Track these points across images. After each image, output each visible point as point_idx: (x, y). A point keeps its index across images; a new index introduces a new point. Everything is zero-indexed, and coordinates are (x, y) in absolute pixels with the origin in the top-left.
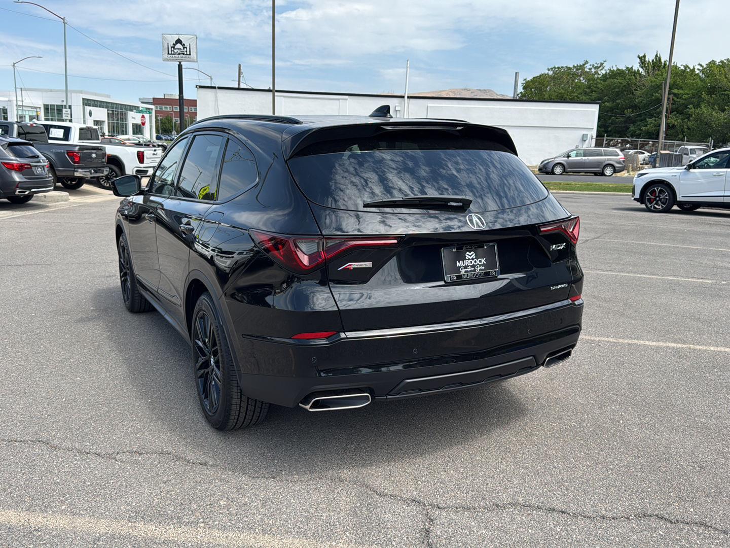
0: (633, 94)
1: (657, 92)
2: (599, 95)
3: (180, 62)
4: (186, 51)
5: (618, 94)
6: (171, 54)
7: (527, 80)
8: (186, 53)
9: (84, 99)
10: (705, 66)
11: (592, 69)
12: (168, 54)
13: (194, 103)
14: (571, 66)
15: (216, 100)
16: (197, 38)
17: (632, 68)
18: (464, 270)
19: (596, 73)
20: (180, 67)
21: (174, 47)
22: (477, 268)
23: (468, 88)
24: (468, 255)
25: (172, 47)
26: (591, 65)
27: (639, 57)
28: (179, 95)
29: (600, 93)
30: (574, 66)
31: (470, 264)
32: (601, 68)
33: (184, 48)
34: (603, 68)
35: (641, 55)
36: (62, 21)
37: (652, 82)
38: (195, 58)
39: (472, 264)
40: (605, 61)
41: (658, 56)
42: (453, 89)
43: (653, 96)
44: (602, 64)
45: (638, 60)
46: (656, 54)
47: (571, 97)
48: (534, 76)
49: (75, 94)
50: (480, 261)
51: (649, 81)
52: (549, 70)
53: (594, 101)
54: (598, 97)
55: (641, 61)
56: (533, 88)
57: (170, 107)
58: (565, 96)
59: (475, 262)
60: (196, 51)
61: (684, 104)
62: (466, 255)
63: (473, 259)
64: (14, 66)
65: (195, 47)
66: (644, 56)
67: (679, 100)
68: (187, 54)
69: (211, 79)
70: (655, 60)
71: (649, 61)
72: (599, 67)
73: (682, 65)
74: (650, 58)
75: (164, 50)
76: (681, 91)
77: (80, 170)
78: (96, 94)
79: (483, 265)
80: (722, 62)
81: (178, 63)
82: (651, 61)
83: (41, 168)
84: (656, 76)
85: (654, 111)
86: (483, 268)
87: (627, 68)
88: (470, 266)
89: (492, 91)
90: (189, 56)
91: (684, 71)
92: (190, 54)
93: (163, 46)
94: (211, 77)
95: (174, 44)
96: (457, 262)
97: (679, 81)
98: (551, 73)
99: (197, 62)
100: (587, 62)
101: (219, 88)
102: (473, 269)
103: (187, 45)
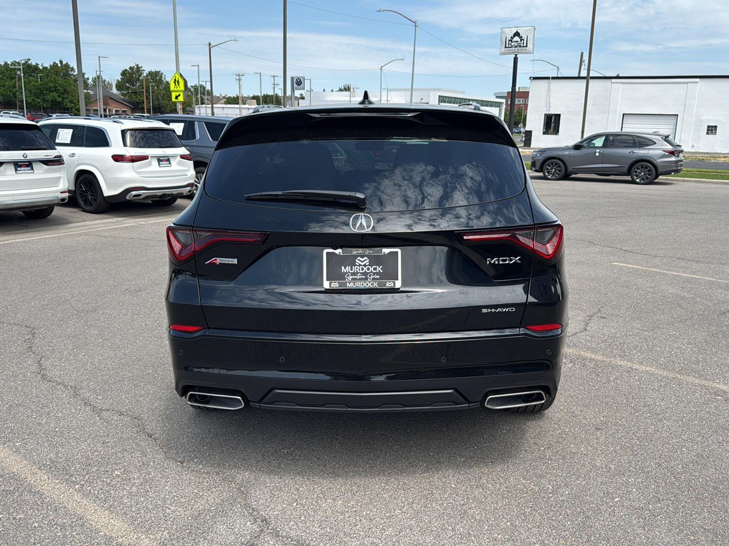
3: (516, 55)
4: (523, 43)
6: (508, 47)
8: (522, 45)
9: (440, 96)
12: (506, 47)
13: (525, 95)
15: (549, 91)
16: (535, 29)
18: (351, 277)
20: (516, 60)
21: (511, 40)
22: (370, 276)
24: (359, 260)
25: (509, 41)
28: (512, 88)
31: (361, 271)
33: (521, 40)
36: (414, 24)
38: (532, 49)
39: (363, 271)
49: (433, 92)
50: (375, 269)
57: (523, 100)
59: (368, 269)
60: (532, 42)
62: (357, 261)
63: (365, 265)
64: (381, 69)
65: (532, 38)
68: (523, 47)
69: (558, 69)
75: (501, 44)
77: (379, 164)
78: (451, 91)
79: (377, 274)
81: (514, 56)
83: (339, 161)
86: (378, 277)
88: (361, 273)
90: (525, 48)
92: (526, 46)
93: (501, 40)
94: (558, 67)
95: (511, 37)
96: (343, 267)
99: (533, 53)
101: (553, 78)
102: (364, 277)
103: (524, 37)
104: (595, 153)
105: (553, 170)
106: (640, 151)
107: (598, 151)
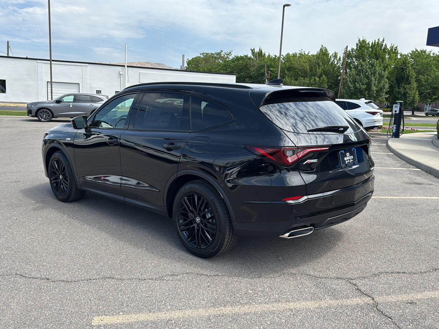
0: (249, 70)
1: (262, 69)
2: (231, 70)
5: (241, 70)
7: (189, 60)
10: (284, 56)
11: (225, 55)
14: (214, 53)
17: (247, 55)
19: (227, 57)
23: (149, 62)
26: (224, 53)
27: (251, 49)
29: (231, 69)
30: (215, 53)
32: (230, 55)
34: (231, 55)
35: (252, 49)
37: (259, 63)
40: (232, 51)
41: (261, 49)
42: (140, 62)
43: (260, 71)
44: (230, 53)
45: (251, 51)
46: (259, 48)
47: (215, 71)
48: (193, 57)
51: (257, 63)
52: (201, 55)
53: (229, 73)
54: (231, 71)
55: (252, 52)
56: (193, 64)
58: (212, 70)
61: (275, 76)
66: (254, 49)
67: (273, 74)
70: (259, 52)
71: (256, 52)
72: (228, 54)
73: (273, 55)
74: (257, 50)
76: (274, 69)
80: (293, 54)
82: (257, 52)
84: (260, 60)
85: (261, 80)
87: (245, 55)
89: (164, 65)
91: (274, 58)
97: (273, 64)
98: (202, 56)
100: (222, 51)
104: (70, 105)
105: (45, 116)
106: (96, 105)
107: (71, 104)
